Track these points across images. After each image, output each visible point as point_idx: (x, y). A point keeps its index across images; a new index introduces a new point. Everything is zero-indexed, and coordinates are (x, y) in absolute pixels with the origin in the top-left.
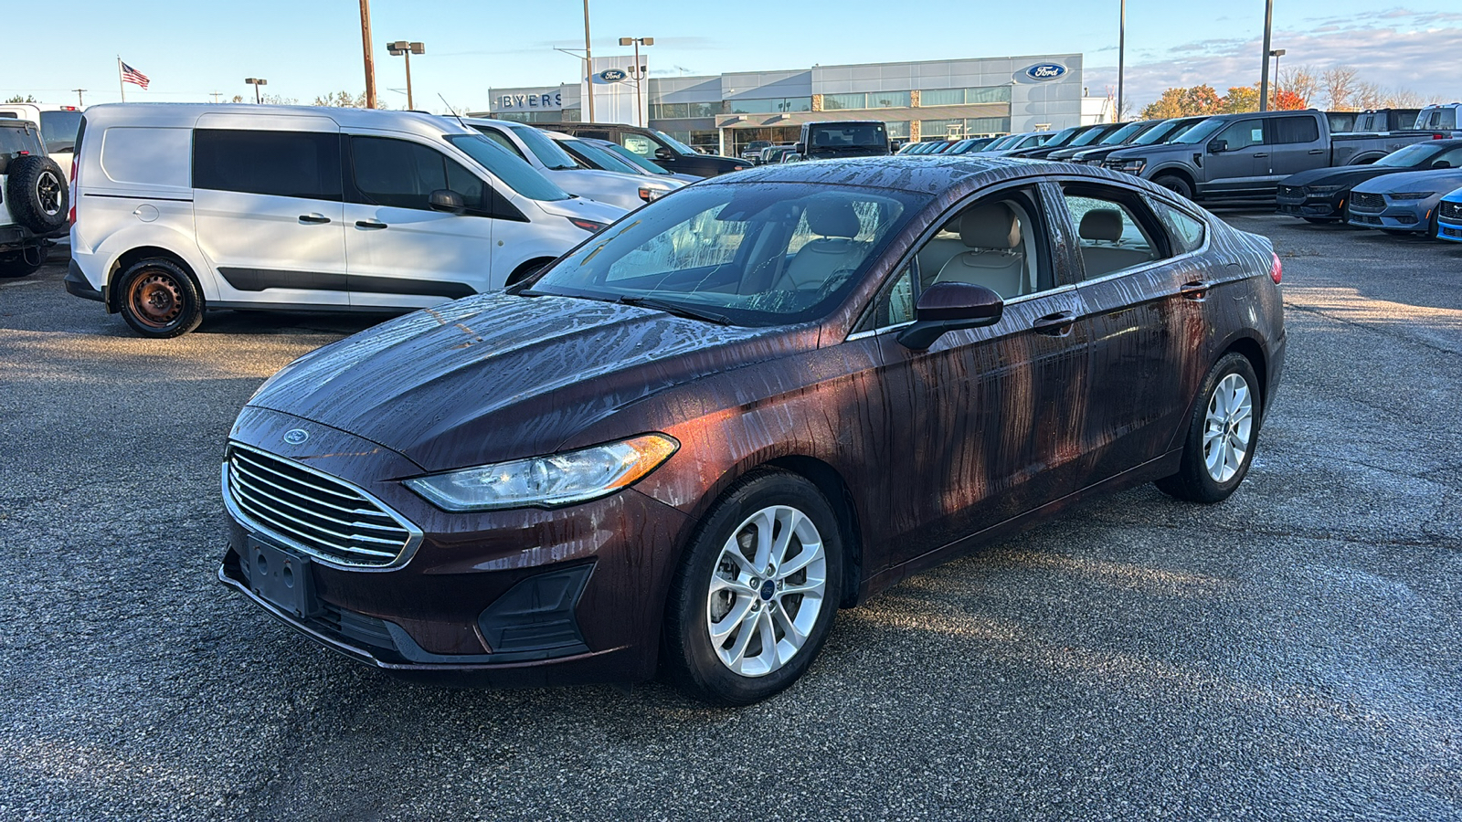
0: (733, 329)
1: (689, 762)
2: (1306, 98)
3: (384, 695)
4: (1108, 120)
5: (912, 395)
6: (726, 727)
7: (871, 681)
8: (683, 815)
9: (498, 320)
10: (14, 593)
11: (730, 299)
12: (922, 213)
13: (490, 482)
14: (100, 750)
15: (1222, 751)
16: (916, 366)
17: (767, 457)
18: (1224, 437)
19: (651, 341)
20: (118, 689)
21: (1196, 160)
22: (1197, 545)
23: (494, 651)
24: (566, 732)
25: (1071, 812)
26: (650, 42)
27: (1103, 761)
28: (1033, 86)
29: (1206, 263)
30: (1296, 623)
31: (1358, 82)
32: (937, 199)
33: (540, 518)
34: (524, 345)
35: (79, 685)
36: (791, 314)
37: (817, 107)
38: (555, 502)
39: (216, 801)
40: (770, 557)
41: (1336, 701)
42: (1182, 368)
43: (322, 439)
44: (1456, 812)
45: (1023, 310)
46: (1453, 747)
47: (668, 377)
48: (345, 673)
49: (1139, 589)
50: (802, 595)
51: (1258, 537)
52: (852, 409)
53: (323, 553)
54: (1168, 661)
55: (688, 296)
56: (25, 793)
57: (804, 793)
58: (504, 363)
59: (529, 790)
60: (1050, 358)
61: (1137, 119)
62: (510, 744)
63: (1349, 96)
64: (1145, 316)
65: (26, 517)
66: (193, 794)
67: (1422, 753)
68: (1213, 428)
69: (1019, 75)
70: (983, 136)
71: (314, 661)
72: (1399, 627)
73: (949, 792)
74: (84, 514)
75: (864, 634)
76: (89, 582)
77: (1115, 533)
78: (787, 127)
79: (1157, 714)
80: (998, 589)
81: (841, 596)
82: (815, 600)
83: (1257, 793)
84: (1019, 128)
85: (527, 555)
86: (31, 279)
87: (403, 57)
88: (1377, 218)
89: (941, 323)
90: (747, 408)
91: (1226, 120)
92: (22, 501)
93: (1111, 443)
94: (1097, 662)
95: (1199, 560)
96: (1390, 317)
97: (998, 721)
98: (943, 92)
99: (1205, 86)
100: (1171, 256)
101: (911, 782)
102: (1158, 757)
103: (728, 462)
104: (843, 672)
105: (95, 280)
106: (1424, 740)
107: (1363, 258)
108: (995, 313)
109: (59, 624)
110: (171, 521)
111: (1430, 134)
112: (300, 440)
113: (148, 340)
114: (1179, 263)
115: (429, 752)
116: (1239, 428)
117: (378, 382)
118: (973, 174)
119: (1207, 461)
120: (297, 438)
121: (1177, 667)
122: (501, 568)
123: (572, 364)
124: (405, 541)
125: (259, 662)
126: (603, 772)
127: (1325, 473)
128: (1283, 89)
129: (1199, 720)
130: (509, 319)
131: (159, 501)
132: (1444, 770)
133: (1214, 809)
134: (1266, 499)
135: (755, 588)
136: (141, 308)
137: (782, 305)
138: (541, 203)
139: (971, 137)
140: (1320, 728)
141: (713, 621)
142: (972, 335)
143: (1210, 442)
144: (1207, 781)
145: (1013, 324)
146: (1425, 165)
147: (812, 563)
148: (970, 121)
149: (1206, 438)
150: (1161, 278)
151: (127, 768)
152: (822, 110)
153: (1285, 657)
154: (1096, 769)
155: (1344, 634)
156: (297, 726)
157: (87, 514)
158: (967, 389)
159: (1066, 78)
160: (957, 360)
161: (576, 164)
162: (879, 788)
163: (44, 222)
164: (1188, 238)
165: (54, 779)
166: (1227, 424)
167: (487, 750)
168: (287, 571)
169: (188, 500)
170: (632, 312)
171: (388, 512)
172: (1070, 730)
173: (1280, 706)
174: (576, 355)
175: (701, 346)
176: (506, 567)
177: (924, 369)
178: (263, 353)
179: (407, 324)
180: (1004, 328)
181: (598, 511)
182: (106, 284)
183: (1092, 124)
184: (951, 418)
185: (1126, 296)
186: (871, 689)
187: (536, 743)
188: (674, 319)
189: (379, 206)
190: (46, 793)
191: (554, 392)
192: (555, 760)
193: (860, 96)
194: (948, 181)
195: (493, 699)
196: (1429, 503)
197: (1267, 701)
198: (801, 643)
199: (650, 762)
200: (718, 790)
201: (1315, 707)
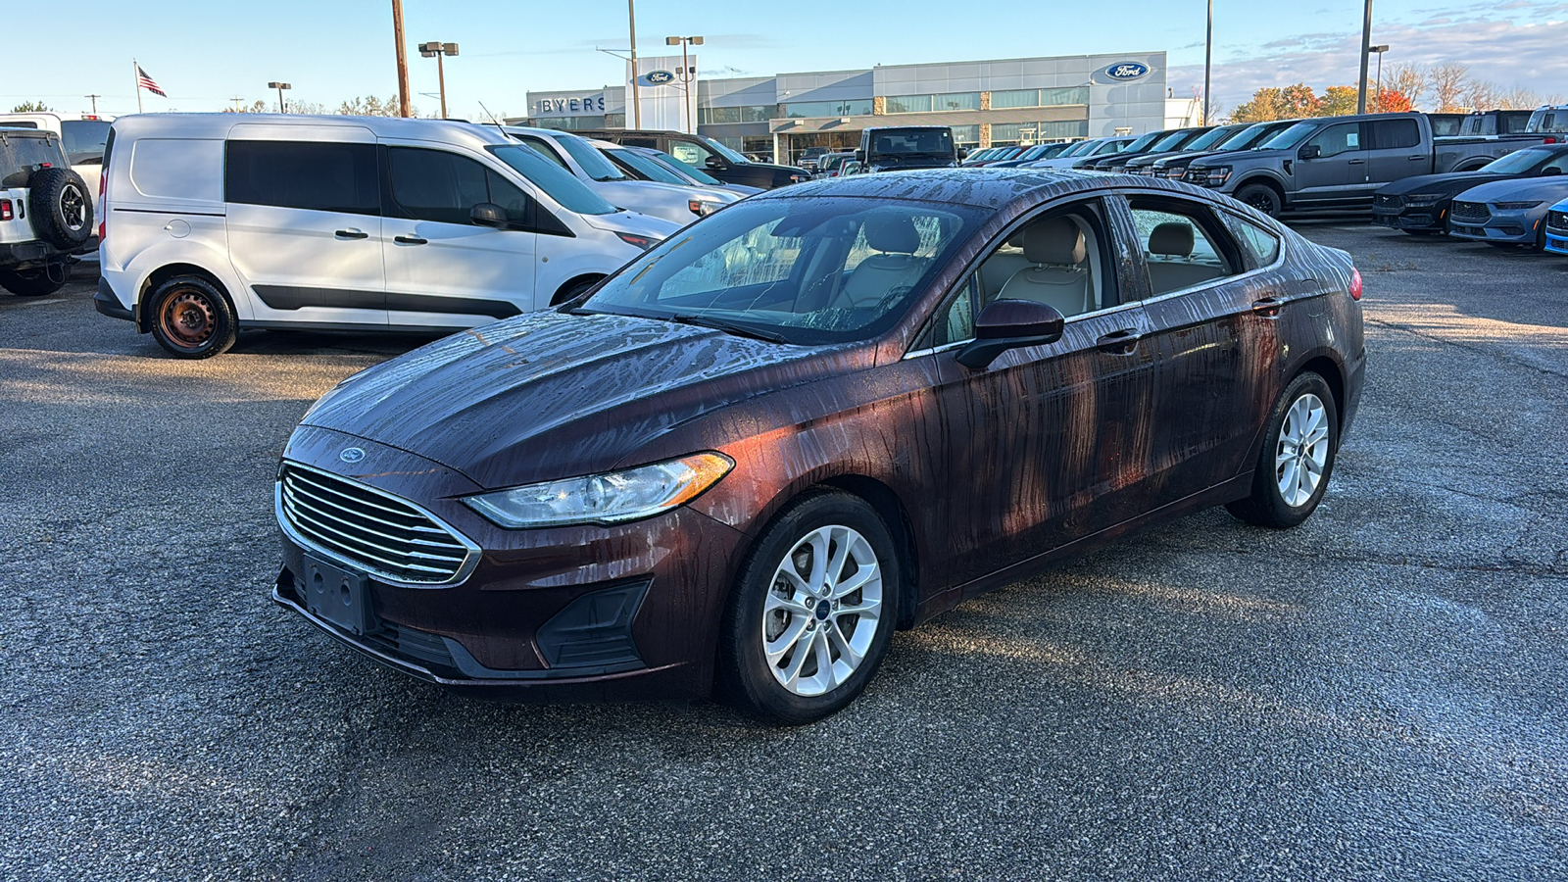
0: (788, 348)
1: (744, 779)
2: (1412, 98)
3: (440, 714)
4: (1194, 124)
5: (970, 413)
6: (782, 745)
7: (927, 702)
8: (739, 828)
9: (551, 339)
10: (66, 615)
11: (786, 317)
12: (983, 229)
13: (548, 500)
14: (164, 764)
15: (1281, 772)
16: (974, 385)
17: (823, 477)
18: (1298, 460)
19: (706, 360)
20: (176, 706)
21: (1286, 167)
22: (1267, 570)
23: (552, 666)
24: (622, 749)
25: (1126, 829)
26: (700, 41)
27: (1160, 781)
28: (1113, 86)
29: (1280, 279)
30: (1365, 648)
31: (1470, 80)
32: (997, 214)
33: (596, 536)
34: (578, 364)
35: (137, 703)
36: (848, 332)
37: (879, 110)
38: (611, 519)
39: (280, 812)
40: (826, 577)
41: (1400, 724)
42: (1254, 388)
43: (379, 458)
44: (1515, 831)
45: (1085, 328)
46: (1517, 769)
47: (723, 396)
48: (400, 693)
49: (1205, 614)
50: (857, 616)
51: (1331, 562)
52: (909, 427)
53: (380, 571)
54: (1231, 684)
55: (742, 315)
56: (93, 805)
57: (859, 808)
58: (558, 382)
59: (587, 804)
60: (1115, 377)
61: (1226, 122)
62: (567, 760)
63: (1459, 95)
64: (1215, 333)
65: (71, 540)
66: (257, 806)
67: (1484, 774)
68: (1287, 450)
69: (1098, 75)
70: (1059, 141)
71: (368, 681)
72: (1471, 652)
73: (1004, 808)
74: (129, 537)
75: (921, 659)
76: (140, 604)
77: (1182, 558)
78: (847, 132)
79: (1217, 736)
80: (1059, 614)
81: (898, 618)
82: (871, 621)
83: (1314, 811)
84: (1098, 133)
85: (585, 571)
86: (54, 297)
87: (437, 58)
88: (1481, 229)
89: (1001, 341)
90: (803, 427)
91: (1319, 124)
92: (65, 524)
93: (1178, 465)
94: (1159, 685)
95: (1268, 585)
96: (1489, 335)
97: (1055, 741)
98: (1015, 93)
99: (1301, 85)
100: (1243, 272)
101: (966, 798)
102: (1216, 778)
103: (783, 482)
104: (899, 693)
105: (126, 298)
106: (1488, 762)
107: (1464, 272)
108: (1055, 330)
109: (113, 644)
110: (216, 544)
111: (1542, 137)
112: (356, 458)
113: (180, 361)
114: (1251, 279)
115: (486, 768)
116: (1315, 450)
117: (433, 401)
118: (1035, 187)
119: (1280, 485)
120: (353, 457)
121: (1240, 690)
122: (558, 585)
123: (626, 383)
124: (463, 558)
125: (313, 682)
126: (660, 787)
127: (1406, 498)
128: (1387, 89)
129: (1260, 742)
130: (562, 337)
131: (203, 524)
132: (1506, 791)
133: (1270, 826)
134: (1342, 524)
135: (811, 608)
136: (173, 328)
137: (839, 322)
138: (586, 217)
139: (1046, 142)
140: (1382, 750)
141: (768, 640)
142: (1033, 353)
143: (1283, 465)
144: (1264, 800)
145: (1076, 342)
146: (1533, 171)
147: (868, 584)
148: (1045, 124)
149: (1279, 461)
150: (1232, 295)
151: (191, 781)
152: (885, 113)
153: (1352, 681)
154: (1153, 789)
155: (1413, 658)
156: (355, 743)
157: (132, 537)
158: (1027, 409)
159: (1149, 77)
160: (1017, 379)
161: (623, 176)
162: (933, 804)
163: (68, 237)
164: (1261, 252)
165: (121, 791)
166: (1302, 446)
167: (543, 766)
168: (344, 588)
169: (232, 524)
170: (686, 331)
171: (446, 529)
172: (1128, 751)
173: (1343, 728)
174: (631, 374)
175: (756, 365)
176: (563, 584)
177: (983, 389)
178: (300, 374)
179: (459, 343)
180: (1067, 346)
181: (654, 528)
182: (137, 303)
183: (1177, 128)
184: (1011, 437)
185: (1194, 313)
186: (927, 711)
187: (593, 759)
188: (728, 338)
189: (419, 221)
190: (114, 803)
191: (609, 411)
192: (612, 775)
193: (925, 98)
194: (1010, 195)
195: (549, 718)
196: (1514, 528)
197: (1330, 724)
198: (856, 663)
199: (706, 778)
200: (774, 805)
201: (1378, 729)
